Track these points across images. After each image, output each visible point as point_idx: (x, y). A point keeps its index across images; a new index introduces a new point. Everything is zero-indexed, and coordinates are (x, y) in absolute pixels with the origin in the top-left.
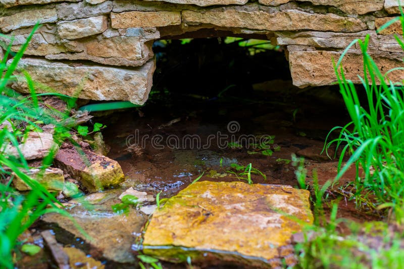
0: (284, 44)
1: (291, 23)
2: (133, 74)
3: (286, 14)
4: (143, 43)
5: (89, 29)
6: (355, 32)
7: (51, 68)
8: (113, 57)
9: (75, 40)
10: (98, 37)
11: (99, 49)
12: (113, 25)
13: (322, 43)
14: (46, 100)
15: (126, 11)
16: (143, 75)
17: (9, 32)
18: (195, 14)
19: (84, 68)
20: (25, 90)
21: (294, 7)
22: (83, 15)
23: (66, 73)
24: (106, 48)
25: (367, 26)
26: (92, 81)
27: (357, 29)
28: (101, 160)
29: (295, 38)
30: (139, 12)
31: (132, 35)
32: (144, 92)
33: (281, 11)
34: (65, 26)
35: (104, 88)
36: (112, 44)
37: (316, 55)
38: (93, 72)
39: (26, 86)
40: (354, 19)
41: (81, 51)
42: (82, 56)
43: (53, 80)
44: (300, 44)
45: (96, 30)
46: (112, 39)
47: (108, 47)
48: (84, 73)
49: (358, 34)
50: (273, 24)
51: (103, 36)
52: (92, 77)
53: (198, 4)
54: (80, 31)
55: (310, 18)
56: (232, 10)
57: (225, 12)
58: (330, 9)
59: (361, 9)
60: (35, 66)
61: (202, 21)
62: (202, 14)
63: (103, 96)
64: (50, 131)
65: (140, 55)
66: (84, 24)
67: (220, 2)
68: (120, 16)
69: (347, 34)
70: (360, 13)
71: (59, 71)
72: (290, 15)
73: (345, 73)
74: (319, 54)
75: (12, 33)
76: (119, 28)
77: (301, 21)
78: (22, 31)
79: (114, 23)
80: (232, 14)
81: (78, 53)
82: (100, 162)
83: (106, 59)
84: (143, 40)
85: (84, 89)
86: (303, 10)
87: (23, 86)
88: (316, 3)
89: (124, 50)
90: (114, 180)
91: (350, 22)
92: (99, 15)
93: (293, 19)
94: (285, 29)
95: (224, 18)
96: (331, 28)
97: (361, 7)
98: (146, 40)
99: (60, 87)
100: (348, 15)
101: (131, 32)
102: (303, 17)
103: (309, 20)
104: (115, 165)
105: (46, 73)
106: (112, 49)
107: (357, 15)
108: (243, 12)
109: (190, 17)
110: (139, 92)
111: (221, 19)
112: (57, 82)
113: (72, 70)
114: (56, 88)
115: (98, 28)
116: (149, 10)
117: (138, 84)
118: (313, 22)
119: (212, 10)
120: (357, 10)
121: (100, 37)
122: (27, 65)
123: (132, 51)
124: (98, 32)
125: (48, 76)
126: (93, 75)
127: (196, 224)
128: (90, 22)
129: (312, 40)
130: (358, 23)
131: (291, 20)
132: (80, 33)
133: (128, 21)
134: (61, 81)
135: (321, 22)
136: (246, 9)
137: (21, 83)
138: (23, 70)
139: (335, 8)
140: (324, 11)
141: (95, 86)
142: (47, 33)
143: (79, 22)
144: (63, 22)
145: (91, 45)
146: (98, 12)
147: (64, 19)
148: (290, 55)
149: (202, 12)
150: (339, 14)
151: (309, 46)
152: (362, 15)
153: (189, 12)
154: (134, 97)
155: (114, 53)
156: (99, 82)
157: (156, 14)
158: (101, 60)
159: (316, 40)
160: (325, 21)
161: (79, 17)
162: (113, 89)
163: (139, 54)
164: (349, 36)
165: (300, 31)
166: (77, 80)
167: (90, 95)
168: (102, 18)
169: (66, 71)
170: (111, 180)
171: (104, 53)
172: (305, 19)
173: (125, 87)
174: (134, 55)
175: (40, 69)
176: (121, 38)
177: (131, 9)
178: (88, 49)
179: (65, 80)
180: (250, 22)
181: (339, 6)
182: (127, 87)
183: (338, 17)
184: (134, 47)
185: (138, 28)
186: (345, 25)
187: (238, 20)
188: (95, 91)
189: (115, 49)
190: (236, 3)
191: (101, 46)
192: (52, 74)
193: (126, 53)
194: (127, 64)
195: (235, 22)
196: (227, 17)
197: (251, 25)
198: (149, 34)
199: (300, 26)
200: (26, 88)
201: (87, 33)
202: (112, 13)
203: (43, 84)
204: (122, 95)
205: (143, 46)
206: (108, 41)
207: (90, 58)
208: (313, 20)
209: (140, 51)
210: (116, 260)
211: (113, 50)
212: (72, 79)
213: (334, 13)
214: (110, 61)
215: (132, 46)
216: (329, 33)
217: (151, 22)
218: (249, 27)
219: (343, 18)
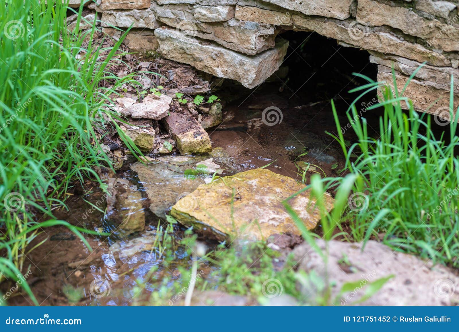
0: (375, 62)
1: (381, 45)
2: (246, 60)
3: (378, 36)
4: (257, 36)
5: (217, 16)
6: (438, 67)
7: (184, 43)
8: (234, 43)
9: (206, 23)
10: (223, 24)
11: (223, 33)
12: (236, 16)
13: (406, 70)
14: (179, 67)
15: (248, 6)
16: (255, 64)
17: (162, 5)
18: (302, 20)
19: (209, 48)
20: (165, 56)
21: (387, 31)
22: (213, 3)
23: (195, 49)
24: (229, 34)
25: (451, 64)
26: (214, 60)
27: (440, 64)
28: (197, 129)
29: (384, 59)
30: (258, 9)
31: (249, 28)
32: (253, 78)
33: (374, 33)
34: (199, 10)
35: (223, 67)
36: (233, 32)
37: (400, 80)
38: (216, 52)
39: (165, 53)
40: (438, 54)
41: (210, 32)
42: (209, 37)
43: (185, 53)
44: (389, 66)
45: (221, 18)
46: (234, 27)
47: (231, 34)
48: (209, 52)
49: (440, 69)
50: (366, 43)
51: (228, 23)
52: (214, 57)
53: (304, 12)
54: (209, 16)
55: (398, 44)
56: (333, 23)
57: (327, 23)
58: (418, 40)
59: (447, 47)
60: (174, 39)
61: (307, 26)
62: (308, 21)
63: (222, 73)
64: (173, 95)
65: (253, 47)
66: (213, 11)
67: (322, 14)
68: (242, 9)
69: (430, 67)
70: (445, 50)
71: (190, 46)
72: (381, 38)
73: (424, 103)
74: (403, 80)
75: (163, 7)
76: (240, 19)
77: (390, 45)
78: (171, 7)
79: (237, 15)
80: (332, 26)
81: (207, 33)
82: (195, 131)
83: (228, 43)
84: (258, 34)
85: (207, 65)
86: (395, 35)
87: (163, 52)
88: (405, 32)
89: (242, 39)
90: (201, 148)
91: (433, 56)
92: (226, 5)
93: (383, 43)
94: (376, 50)
95: (325, 28)
96: (416, 58)
97: (447, 45)
98: (260, 34)
99: (191, 59)
100: (433, 50)
101: (249, 25)
102: (392, 43)
103: (397, 46)
104: (205, 137)
105: (180, 45)
106: (233, 35)
107: (442, 51)
108: (341, 27)
109: (298, 21)
110: (250, 77)
111: (323, 29)
112: (188, 54)
113: (200, 48)
114: (187, 59)
115: (223, 17)
116: (266, 8)
117: (249, 71)
118: (401, 48)
119: (316, 19)
120: (443, 46)
121: (225, 24)
122: (168, 37)
123: (248, 41)
124: (223, 20)
125: (182, 48)
126: (216, 55)
127: (222, 203)
128: (217, 10)
129: (398, 65)
130: (441, 59)
131: (381, 43)
132: (209, 18)
133: (248, 15)
134: (191, 55)
135: (408, 50)
136: (344, 25)
137: (162, 50)
138: (165, 40)
139: (422, 41)
140: (413, 40)
141: (217, 64)
142: (187, 12)
143: (209, 9)
144: (198, 6)
145: (218, 29)
146: (225, 3)
147: (200, 3)
148: (378, 75)
149: (308, 19)
150: (426, 47)
151: (396, 70)
152: (448, 52)
153: (298, 17)
154: (245, 80)
155: (235, 40)
156: (220, 62)
157: (272, 13)
158: (224, 43)
159: (401, 66)
160: (412, 50)
161: (210, 4)
162: (230, 70)
163: (252, 45)
164: (431, 69)
165: (388, 54)
166: (203, 56)
167: (211, 71)
168: (228, 9)
169: (196, 47)
170: (198, 148)
171: (227, 38)
172: (394, 45)
173: (239, 71)
174: (248, 45)
175: (177, 41)
176: (240, 28)
177: (252, 4)
178: (215, 32)
179: (194, 55)
180: (346, 37)
181: (426, 39)
182: (240, 72)
183: (423, 49)
184: (249, 38)
185: (256, 22)
186: (429, 58)
187: (337, 33)
188: (215, 69)
189: (236, 37)
190: (336, 18)
191: (225, 31)
192: (184, 47)
193: (243, 42)
194: (242, 51)
195: (333, 33)
196: (328, 28)
197: (347, 39)
198: (264, 29)
199: (388, 50)
200: (165, 55)
201: (214, 19)
202: (237, 6)
203: (178, 54)
204: (236, 77)
205: (257, 38)
206: (231, 28)
207: (216, 40)
208: (401, 47)
209: (253, 43)
210: (155, 212)
211: (234, 37)
212: (199, 55)
213: (421, 45)
214: (231, 46)
215: (248, 37)
216: (414, 62)
217: (267, 20)
218: (346, 41)
219: (428, 51)
